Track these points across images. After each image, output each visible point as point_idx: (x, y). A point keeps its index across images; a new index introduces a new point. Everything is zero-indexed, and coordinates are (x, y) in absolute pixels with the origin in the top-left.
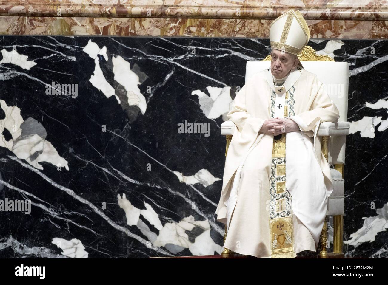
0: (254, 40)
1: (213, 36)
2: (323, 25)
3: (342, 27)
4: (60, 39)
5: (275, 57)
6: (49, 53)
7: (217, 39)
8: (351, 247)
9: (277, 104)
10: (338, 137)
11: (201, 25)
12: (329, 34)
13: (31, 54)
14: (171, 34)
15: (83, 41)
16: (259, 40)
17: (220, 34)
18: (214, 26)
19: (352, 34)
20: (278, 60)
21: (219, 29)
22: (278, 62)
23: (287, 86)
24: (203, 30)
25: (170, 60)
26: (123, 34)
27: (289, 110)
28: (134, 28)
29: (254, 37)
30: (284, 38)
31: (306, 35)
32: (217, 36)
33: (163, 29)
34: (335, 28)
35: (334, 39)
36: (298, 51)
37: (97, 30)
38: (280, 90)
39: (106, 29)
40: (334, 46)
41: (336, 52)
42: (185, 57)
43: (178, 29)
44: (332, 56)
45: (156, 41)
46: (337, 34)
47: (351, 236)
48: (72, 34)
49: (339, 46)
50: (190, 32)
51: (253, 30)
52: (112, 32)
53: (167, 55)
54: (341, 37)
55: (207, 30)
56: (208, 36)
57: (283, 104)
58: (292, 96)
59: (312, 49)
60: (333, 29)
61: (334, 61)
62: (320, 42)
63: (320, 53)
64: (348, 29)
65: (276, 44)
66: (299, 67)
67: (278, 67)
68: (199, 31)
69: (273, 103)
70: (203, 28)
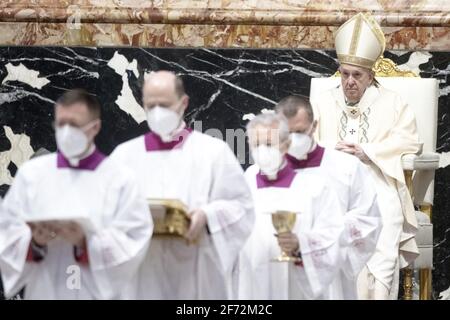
0: (320, 51)
1: (270, 46)
2: (405, 32)
3: (429, 35)
4: (80, 50)
5: (346, 74)
6: (65, 68)
7: (275, 51)
10: (425, 172)
11: (255, 33)
12: (413, 43)
13: (43, 69)
14: (217, 44)
15: (108, 53)
16: (327, 52)
17: (279, 45)
18: (271, 35)
19: (442, 45)
20: (351, 77)
21: (276, 38)
22: (351, 79)
23: (362, 106)
24: (257, 39)
25: (216, 76)
26: (157, 45)
28: (171, 37)
29: (320, 48)
30: (353, 48)
32: (274, 47)
33: (207, 38)
34: (421, 36)
35: (420, 51)
36: (372, 63)
37: (125, 40)
38: (353, 112)
39: (136, 38)
40: (419, 58)
41: (422, 67)
42: (235, 73)
43: (226, 38)
44: (417, 71)
45: (199, 53)
46: (422, 44)
47: (441, 294)
48: (94, 44)
49: (425, 58)
50: (241, 42)
51: (319, 40)
52: (144, 42)
53: (212, 70)
54: (428, 48)
55: (262, 39)
56: (264, 47)
57: (356, 128)
58: (366, 119)
59: (392, 62)
60: (418, 38)
61: (419, 77)
62: (402, 53)
63: (402, 67)
64: (437, 38)
65: (343, 57)
67: (351, 86)
68: (252, 41)
69: (344, 127)
70: (257, 37)
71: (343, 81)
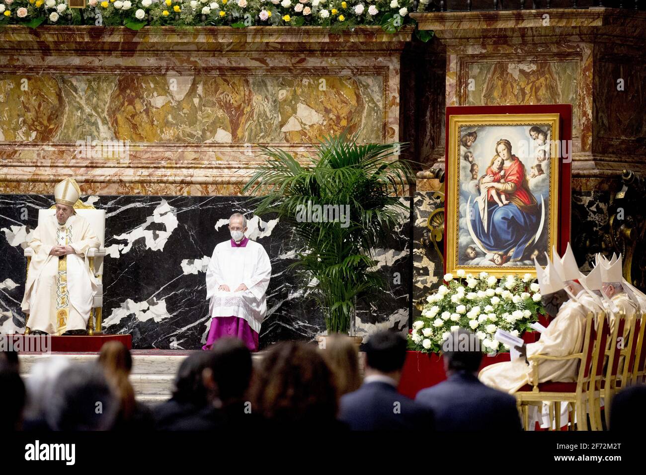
0: (41, 196)
1: (15, 193)
2: (86, 186)
3: (98, 187)
5: (59, 208)
7: (17, 195)
8: (104, 328)
9: (61, 237)
10: (99, 257)
12: (90, 192)
16: (45, 196)
17: (20, 192)
18: (15, 187)
19: (105, 192)
20: (61, 210)
21: (18, 189)
22: (61, 211)
23: (67, 225)
27: (68, 241)
29: (41, 194)
30: (64, 196)
31: (78, 193)
34: (94, 188)
35: (94, 195)
36: (73, 204)
38: (62, 228)
40: (93, 199)
41: (94, 204)
46: (95, 192)
47: (104, 320)
49: (96, 199)
51: (41, 190)
54: (98, 194)
55: (11, 189)
57: (65, 237)
58: (70, 232)
60: (92, 189)
61: (94, 209)
62: (84, 197)
63: (85, 204)
64: (102, 188)
65: (60, 200)
66: (74, 213)
67: (61, 215)
69: (58, 236)
71: (57, 212)
